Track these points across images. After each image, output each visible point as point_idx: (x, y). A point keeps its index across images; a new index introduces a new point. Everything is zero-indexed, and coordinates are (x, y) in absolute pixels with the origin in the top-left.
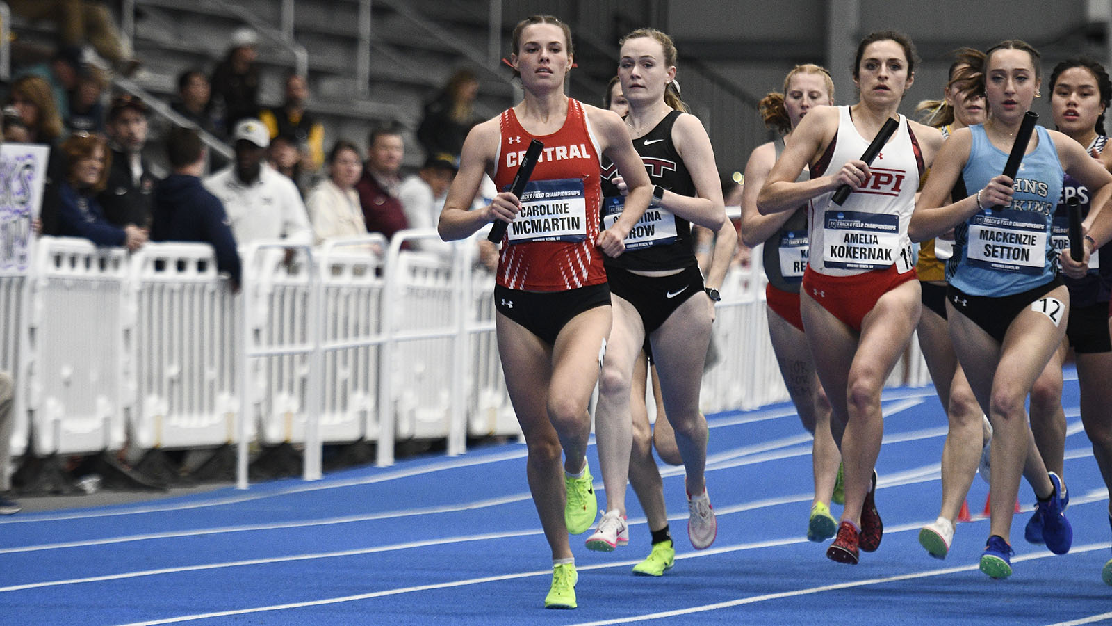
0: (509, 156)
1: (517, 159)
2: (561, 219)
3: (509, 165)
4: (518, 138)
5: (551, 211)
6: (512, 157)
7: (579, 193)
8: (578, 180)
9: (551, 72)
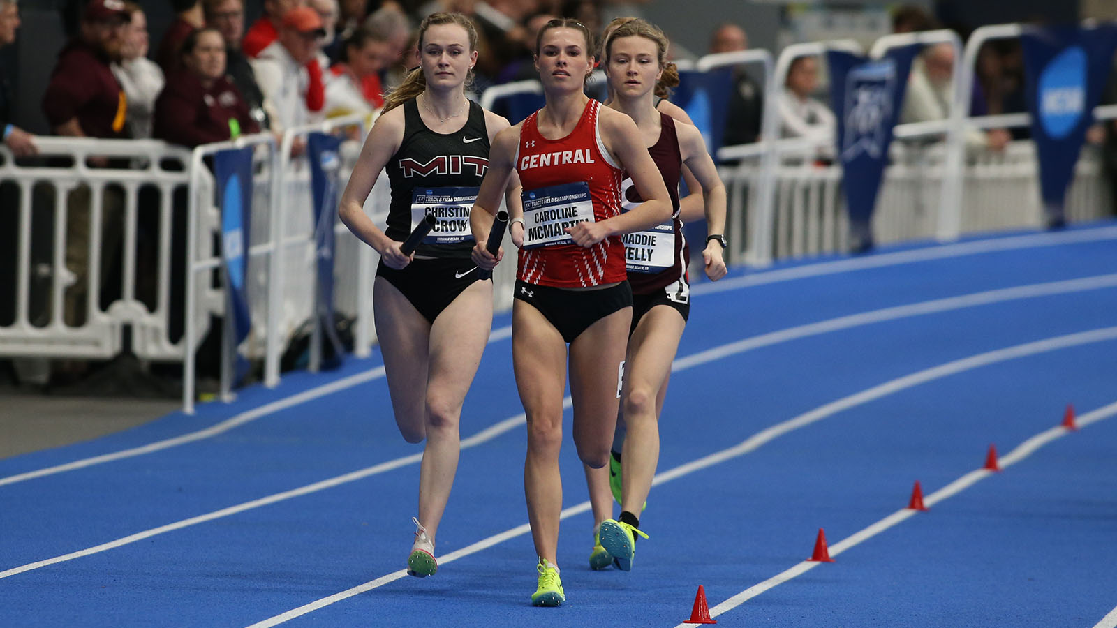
0: (523, 159)
1: (530, 162)
2: (570, 222)
4: (534, 142)
5: (561, 215)
6: (526, 160)
7: (585, 195)
8: (583, 183)
9: (568, 75)
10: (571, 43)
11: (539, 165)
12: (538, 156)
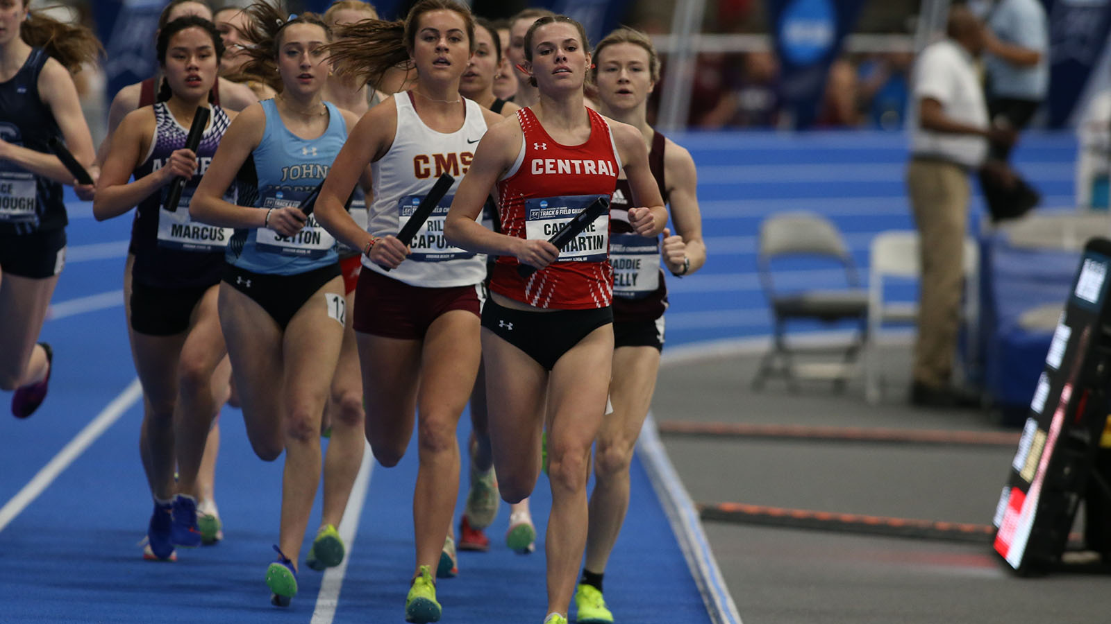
0: (534, 162)
1: (544, 166)
2: (587, 238)
3: (534, 172)
4: (544, 145)
6: (537, 163)
9: (570, 71)
10: (568, 36)
11: (557, 171)
12: (553, 161)
